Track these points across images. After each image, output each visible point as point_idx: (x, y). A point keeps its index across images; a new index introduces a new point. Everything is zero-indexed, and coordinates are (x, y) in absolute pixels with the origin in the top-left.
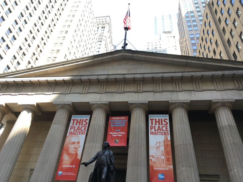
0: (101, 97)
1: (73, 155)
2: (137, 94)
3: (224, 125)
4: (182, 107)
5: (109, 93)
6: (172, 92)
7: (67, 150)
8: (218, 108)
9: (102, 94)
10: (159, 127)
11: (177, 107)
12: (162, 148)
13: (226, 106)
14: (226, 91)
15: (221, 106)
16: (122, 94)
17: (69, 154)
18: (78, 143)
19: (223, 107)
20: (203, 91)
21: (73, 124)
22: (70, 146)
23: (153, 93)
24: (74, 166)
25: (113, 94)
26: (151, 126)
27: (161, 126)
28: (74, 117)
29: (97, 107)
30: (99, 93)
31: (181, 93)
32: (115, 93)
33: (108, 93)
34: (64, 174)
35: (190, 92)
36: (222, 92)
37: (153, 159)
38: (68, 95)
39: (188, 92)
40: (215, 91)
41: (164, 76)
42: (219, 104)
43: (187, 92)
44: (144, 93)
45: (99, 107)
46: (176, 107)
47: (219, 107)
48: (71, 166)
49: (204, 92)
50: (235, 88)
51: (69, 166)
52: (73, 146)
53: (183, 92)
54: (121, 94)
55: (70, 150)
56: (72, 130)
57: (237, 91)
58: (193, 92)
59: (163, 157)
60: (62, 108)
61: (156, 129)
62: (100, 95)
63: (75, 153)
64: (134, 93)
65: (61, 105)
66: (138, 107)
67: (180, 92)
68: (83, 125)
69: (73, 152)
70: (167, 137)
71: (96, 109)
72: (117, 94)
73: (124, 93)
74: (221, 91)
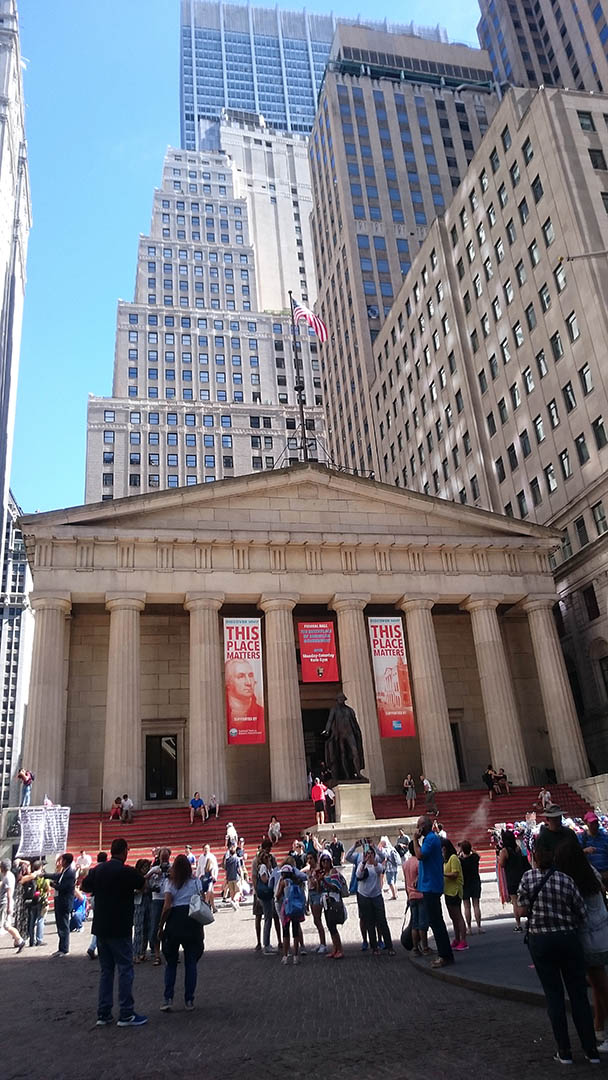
0: (281, 582)
1: (248, 698)
2: (348, 577)
5: (295, 572)
6: (408, 575)
7: (234, 690)
8: (479, 608)
9: (280, 576)
10: (388, 640)
11: (418, 607)
12: (396, 679)
14: (492, 576)
16: (321, 576)
17: (240, 697)
18: (251, 675)
21: (231, 638)
22: (237, 681)
23: (375, 576)
24: (255, 719)
25: (304, 575)
26: (374, 641)
27: (391, 640)
28: (227, 622)
29: (277, 606)
30: (275, 573)
31: (423, 576)
32: (307, 574)
33: (293, 574)
34: (242, 732)
36: (486, 577)
37: (383, 699)
38: (209, 575)
39: (435, 575)
40: (476, 576)
43: (433, 575)
44: (360, 576)
45: (281, 606)
47: (480, 606)
48: (250, 719)
49: (460, 576)
50: (505, 570)
51: (245, 719)
52: (242, 680)
53: (427, 575)
54: (318, 576)
55: (238, 689)
56: (232, 649)
57: (508, 577)
58: (442, 576)
59: (398, 694)
60: (205, 606)
61: (384, 645)
62: (277, 576)
63: (249, 694)
64: (342, 575)
65: (205, 601)
66: (353, 606)
67: (421, 574)
68: (251, 639)
69: (246, 693)
70: (401, 659)
71: (275, 608)
72: (311, 576)
73: (324, 575)
74: (483, 575)
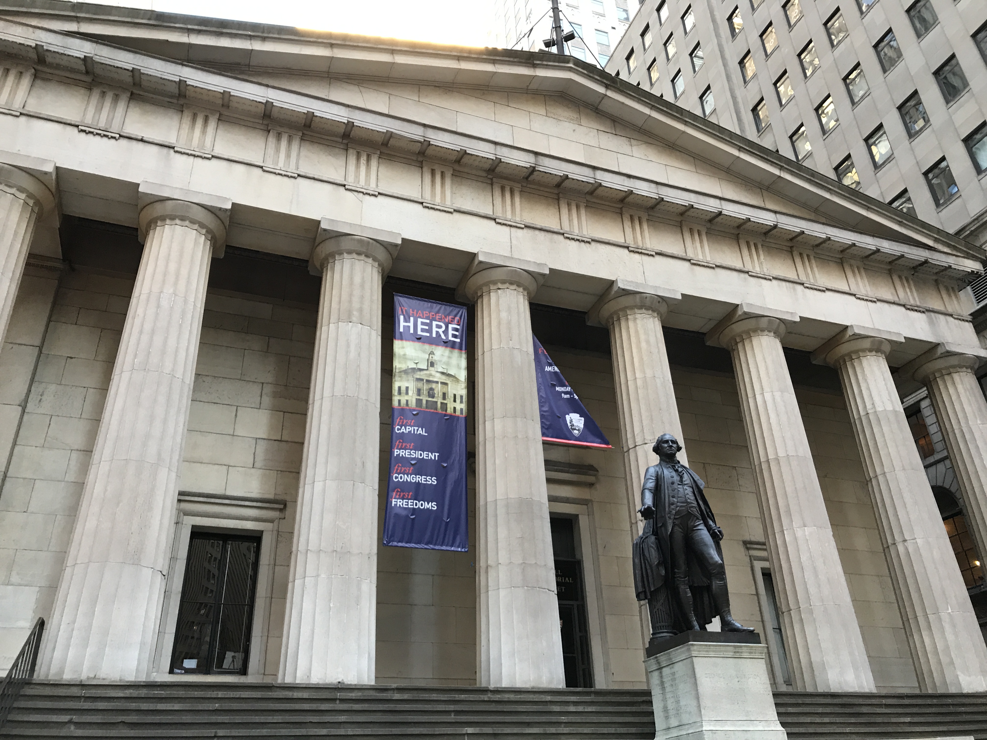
0: (514, 242)
2: (637, 256)
3: (879, 408)
4: (777, 334)
5: (541, 230)
6: (742, 275)
8: (861, 354)
9: (513, 230)
11: (762, 330)
13: (882, 352)
14: (879, 304)
15: (871, 350)
16: (588, 245)
19: (874, 353)
20: (824, 291)
23: (687, 264)
25: (555, 236)
29: (503, 282)
30: (504, 224)
31: (769, 282)
32: (561, 238)
33: (537, 232)
35: (791, 285)
36: (870, 304)
38: (373, 198)
39: (788, 284)
40: (853, 298)
41: (724, 212)
42: (867, 344)
43: (784, 283)
44: (658, 258)
45: (511, 283)
46: (758, 330)
47: (864, 350)
49: (828, 293)
50: (896, 299)
53: (775, 282)
54: (583, 244)
57: (903, 309)
58: (799, 288)
60: (359, 254)
62: (507, 229)
64: (626, 251)
65: (360, 241)
66: (648, 308)
67: (765, 279)
71: (500, 286)
72: (568, 241)
73: (593, 243)
74: (866, 300)
